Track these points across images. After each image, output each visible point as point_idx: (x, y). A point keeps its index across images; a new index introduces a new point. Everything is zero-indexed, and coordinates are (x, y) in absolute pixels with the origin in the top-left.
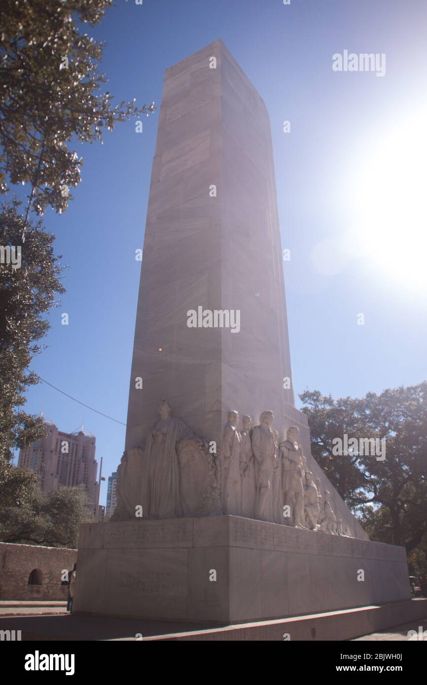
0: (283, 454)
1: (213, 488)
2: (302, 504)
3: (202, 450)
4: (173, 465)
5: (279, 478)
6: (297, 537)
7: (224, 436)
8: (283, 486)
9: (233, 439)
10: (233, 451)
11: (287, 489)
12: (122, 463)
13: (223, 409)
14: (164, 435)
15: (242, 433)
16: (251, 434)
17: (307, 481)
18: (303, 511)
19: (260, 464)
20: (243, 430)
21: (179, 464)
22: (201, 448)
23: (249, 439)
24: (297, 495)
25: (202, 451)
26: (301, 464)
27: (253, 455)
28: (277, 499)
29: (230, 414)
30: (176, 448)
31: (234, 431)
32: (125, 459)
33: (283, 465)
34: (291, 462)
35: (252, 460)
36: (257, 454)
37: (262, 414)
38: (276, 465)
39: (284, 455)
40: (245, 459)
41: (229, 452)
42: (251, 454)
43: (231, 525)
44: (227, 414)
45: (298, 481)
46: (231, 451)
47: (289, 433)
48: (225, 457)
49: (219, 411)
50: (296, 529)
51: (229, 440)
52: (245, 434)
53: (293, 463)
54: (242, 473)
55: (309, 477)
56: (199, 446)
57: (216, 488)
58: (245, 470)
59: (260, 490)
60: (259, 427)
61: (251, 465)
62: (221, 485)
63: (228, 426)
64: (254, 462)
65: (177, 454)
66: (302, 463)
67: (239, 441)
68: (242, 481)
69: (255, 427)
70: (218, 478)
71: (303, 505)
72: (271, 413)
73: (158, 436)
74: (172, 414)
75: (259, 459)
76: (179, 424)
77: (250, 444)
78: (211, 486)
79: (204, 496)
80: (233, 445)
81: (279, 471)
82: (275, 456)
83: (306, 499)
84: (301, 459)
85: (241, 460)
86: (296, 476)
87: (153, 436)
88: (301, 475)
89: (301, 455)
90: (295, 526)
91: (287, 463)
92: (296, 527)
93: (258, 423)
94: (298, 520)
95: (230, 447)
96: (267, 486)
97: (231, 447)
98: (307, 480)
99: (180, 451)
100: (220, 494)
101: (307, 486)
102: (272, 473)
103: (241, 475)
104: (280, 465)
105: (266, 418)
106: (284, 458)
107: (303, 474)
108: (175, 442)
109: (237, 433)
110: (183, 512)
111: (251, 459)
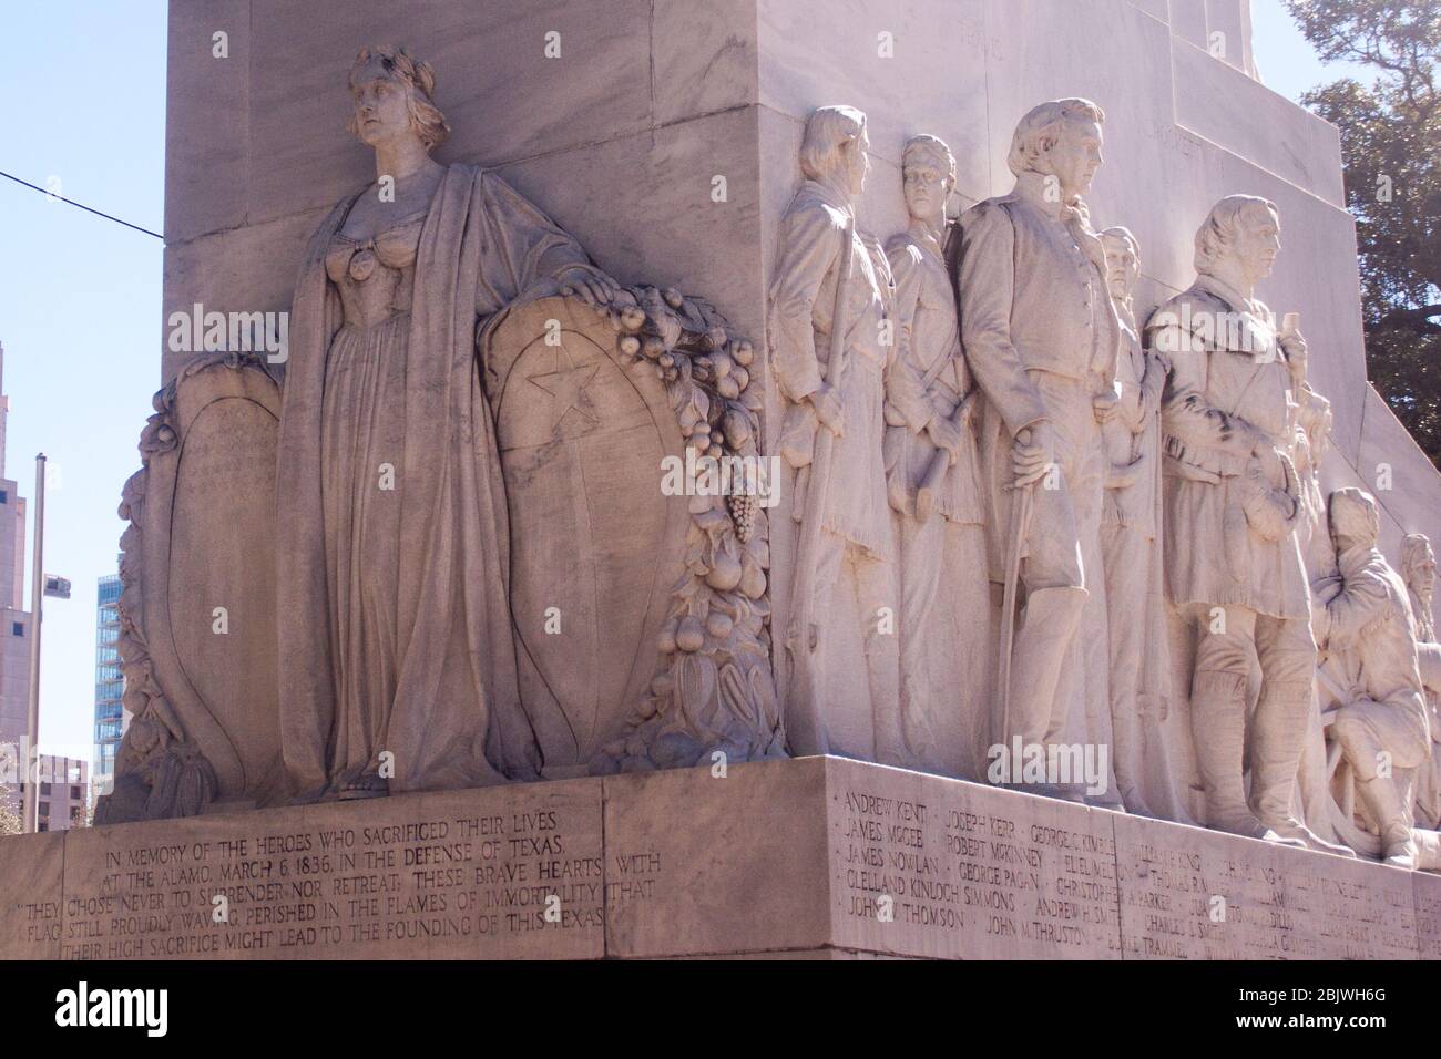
0: (1170, 378)
1: (717, 591)
2: (1305, 694)
3: (638, 357)
4: (466, 457)
5: (1145, 524)
6: (1280, 900)
7: (780, 269)
8: (1173, 579)
9: (842, 280)
10: (840, 365)
11: (1201, 595)
12: (146, 463)
13: (763, 98)
14: (402, 276)
15: (894, 245)
16: (955, 253)
17: (1338, 551)
18: (1314, 742)
19: (1018, 438)
20: (902, 223)
21: (502, 451)
22: (631, 345)
23: (946, 284)
24: (1268, 635)
25: (642, 368)
26: (1293, 444)
27: (974, 386)
28: (1134, 659)
29: (812, 127)
30: (477, 354)
31: (845, 236)
32: (164, 436)
33: (1172, 448)
34: (1226, 428)
35: (966, 412)
36: (999, 379)
37: (1029, 118)
38: (1123, 454)
39: (1178, 383)
40: (916, 411)
41: (814, 369)
42: (955, 379)
43: (841, 817)
44: (796, 133)
45: (1274, 544)
46: (826, 360)
47: (1212, 241)
48: (791, 402)
49: (743, 110)
50: (1272, 849)
51: (813, 292)
52: (913, 250)
53: (1238, 434)
54: (902, 499)
55: (1348, 522)
56: (622, 336)
57: (734, 591)
58: (920, 481)
59: (1021, 602)
60: (1007, 205)
61: (959, 446)
62: (766, 572)
63: (805, 198)
64: (977, 425)
65: (488, 398)
66: (1301, 437)
67: (877, 295)
68: (902, 546)
69: (982, 208)
70: (749, 534)
71: (1316, 700)
72: (1088, 115)
73: (358, 283)
74: (441, 148)
75: (1014, 408)
76: (487, 205)
77: (953, 316)
78: (704, 580)
79: (666, 642)
80: (834, 325)
81: (1145, 483)
82: (1118, 387)
83: (1334, 661)
84: (1290, 403)
85: (895, 419)
86: (1265, 517)
87: (332, 285)
88: (1293, 510)
89: (1292, 382)
90: (1260, 834)
91: (1197, 431)
92: (1272, 837)
93: (1001, 184)
94: (1282, 792)
95: (817, 331)
96: (1065, 582)
97: (825, 338)
98: (1338, 544)
99: (502, 369)
100: (768, 627)
101: (1340, 583)
102: (1099, 501)
103: (896, 512)
104: (1151, 447)
105: (1049, 145)
106: (1179, 402)
107: (1312, 502)
108: (471, 318)
109: (858, 247)
110: (536, 742)
111: (957, 407)
